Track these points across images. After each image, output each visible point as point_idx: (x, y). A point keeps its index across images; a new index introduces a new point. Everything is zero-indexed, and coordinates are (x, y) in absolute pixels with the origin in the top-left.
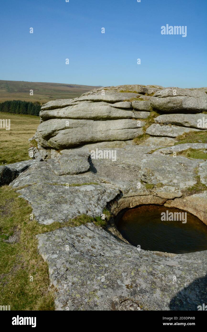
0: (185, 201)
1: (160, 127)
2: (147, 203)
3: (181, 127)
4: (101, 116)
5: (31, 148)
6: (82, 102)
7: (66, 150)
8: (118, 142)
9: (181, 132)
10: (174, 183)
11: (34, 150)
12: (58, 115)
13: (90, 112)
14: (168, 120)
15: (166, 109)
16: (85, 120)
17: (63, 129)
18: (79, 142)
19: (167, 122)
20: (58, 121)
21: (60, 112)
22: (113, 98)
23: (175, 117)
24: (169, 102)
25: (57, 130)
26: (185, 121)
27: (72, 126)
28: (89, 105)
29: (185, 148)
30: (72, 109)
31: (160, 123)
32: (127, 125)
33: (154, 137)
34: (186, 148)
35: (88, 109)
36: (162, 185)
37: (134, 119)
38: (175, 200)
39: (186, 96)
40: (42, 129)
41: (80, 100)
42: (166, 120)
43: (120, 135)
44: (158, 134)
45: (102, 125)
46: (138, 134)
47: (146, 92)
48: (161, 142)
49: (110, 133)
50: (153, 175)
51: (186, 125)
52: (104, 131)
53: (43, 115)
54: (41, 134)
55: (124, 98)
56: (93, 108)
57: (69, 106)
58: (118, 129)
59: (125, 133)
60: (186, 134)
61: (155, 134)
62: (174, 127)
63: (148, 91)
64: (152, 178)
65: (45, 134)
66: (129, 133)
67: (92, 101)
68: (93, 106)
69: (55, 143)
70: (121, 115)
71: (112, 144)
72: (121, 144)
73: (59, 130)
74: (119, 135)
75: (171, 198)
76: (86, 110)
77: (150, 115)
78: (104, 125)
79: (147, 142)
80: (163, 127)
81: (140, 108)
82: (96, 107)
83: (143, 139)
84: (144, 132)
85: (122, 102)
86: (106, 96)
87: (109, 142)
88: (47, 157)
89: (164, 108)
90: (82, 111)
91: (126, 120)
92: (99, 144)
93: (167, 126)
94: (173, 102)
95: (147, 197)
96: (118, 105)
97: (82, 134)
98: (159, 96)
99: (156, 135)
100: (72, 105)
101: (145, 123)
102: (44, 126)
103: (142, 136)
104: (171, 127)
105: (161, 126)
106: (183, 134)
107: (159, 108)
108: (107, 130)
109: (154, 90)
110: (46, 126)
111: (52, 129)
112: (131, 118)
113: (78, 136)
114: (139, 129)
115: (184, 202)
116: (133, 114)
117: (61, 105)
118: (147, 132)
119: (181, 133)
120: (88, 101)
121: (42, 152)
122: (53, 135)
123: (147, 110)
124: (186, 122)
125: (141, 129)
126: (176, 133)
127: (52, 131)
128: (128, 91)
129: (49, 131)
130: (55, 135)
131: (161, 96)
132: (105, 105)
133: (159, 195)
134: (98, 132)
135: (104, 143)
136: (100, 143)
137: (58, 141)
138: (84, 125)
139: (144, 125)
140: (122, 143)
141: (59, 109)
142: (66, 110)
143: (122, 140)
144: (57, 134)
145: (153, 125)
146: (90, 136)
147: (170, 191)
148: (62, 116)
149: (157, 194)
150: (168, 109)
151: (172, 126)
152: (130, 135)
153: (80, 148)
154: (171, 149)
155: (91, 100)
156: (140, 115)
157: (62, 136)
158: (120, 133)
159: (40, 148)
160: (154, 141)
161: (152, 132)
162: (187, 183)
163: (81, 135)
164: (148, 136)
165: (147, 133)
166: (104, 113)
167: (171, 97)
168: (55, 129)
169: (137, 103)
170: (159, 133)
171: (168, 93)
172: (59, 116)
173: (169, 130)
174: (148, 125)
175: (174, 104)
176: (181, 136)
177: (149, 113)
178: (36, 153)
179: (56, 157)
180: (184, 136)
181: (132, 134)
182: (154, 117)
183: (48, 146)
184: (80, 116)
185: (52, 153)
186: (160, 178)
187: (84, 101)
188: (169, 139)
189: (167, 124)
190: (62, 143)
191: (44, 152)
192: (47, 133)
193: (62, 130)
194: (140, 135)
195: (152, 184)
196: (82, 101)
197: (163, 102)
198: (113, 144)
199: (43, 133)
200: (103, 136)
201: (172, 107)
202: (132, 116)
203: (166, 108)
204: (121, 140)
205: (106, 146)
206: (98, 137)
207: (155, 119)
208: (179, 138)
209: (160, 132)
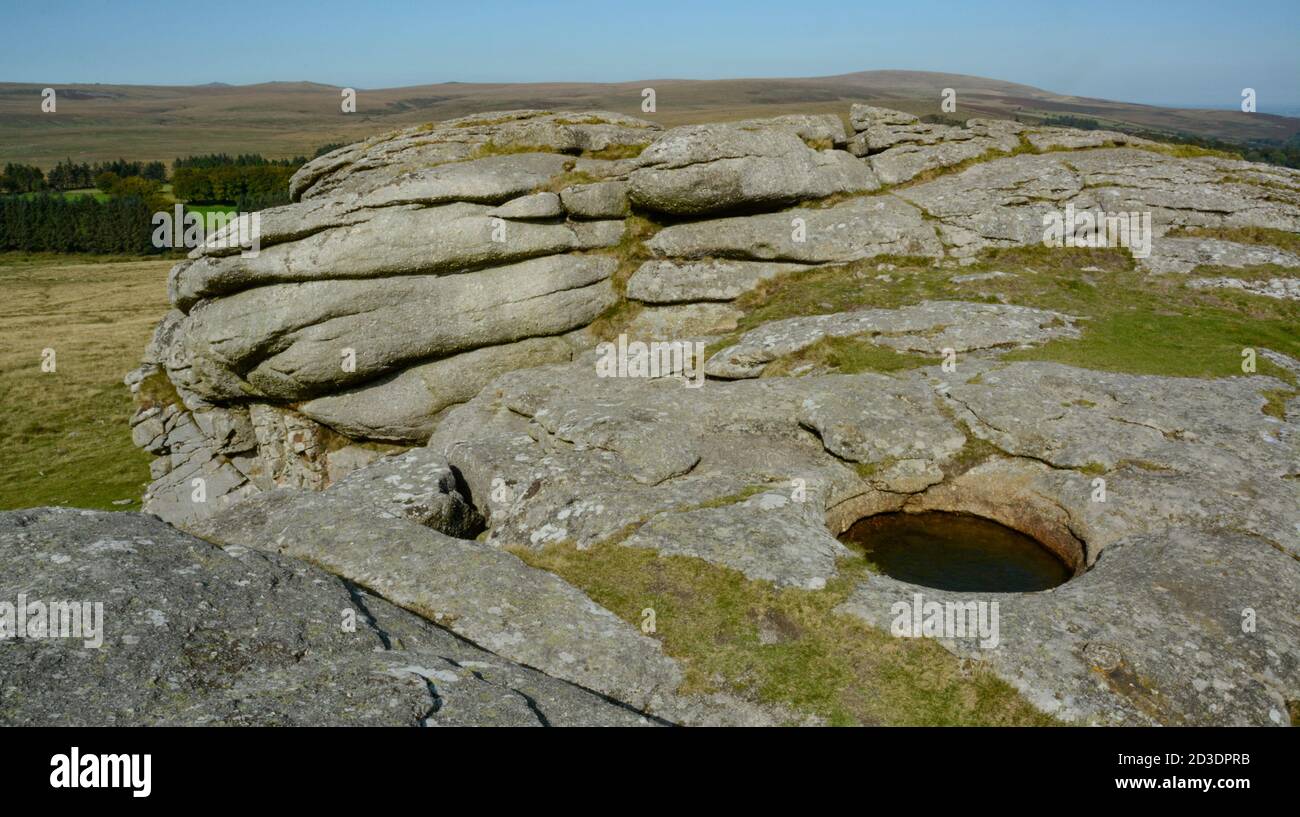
0: (954, 488)
1: (677, 271)
2: (871, 513)
3: (746, 264)
4: (467, 258)
5: (150, 412)
6: (384, 209)
7: (328, 398)
8: (537, 342)
9: (748, 281)
10: (919, 450)
11: (163, 418)
12: (289, 270)
13: (424, 248)
14: (698, 245)
15: (686, 208)
16: (406, 277)
17: (320, 319)
18: (389, 363)
19: (698, 251)
20: (291, 295)
21: (292, 256)
22: (496, 188)
23: (723, 232)
24: (697, 184)
25: (290, 327)
26: (758, 241)
27: (354, 305)
28: (416, 222)
29: (809, 339)
30: (345, 243)
31: (671, 258)
32: (560, 277)
33: (660, 308)
34: (813, 339)
35: (414, 236)
36: (894, 461)
37: (577, 253)
38: (931, 491)
39: (747, 155)
40: (226, 331)
41: (370, 204)
42: (692, 246)
43: (545, 318)
44: (675, 297)
45: (471, 289)
46: (601, 306)
47: (584, 145)
48: (689, 320)
49: (508, 313)
50: (864, 440)
51: (761, 256)
52: (483, 310)
53: (221, 276)
54: (222, 353)
55: (531, 181)
56: (432, 232)
57: (328, 231)
58: (533, 298)
59: (561, 307)
60: (767, 284)
61: (662, 299)
62: (724, 267)
63: (588, 140)
64: (865, 446)
65: (242, 349)
66: (572, 306)
67: (421, 206)
68: (429, 222)
69: (284, 377)
70: (535, 246)
71: (516, 352)
72: (549, 349)
73: (303, 326)
74: (541, 316)
75: (922, 487)
76: (407, 240)
77: (628, 232)
78: (481, 287)
79: (639, 329)
80: (685, 268)
81: (593, 212)
82: (442, 228)
83: (620, 320)
84: (618, 294)
85: (530, 197)
86: (470, 180)
87: (504, 346)
88: (234, 440)
89: (683, 204)
90: (393, 246)
91: (553, 257)
92: (468, 360)
93: (699, 265)
94: (709, 181)
95: (868, 498)
96: (517, 207)
97: (397, 331)
98: (657, 163)
99: (668, 299)
100: (339, 226)
101: (617, 262)
102: (233, 318)
103: (614, 308)
104: (714, 268)
105: (679, 266)
106: (759, 287)
107: (662, 205)
108: (495, 306)
109: (612, 136)
110: (240, 317)
111: (270, 326)
112: (567, 250)
113: (382, 339)
114: (599, 285)
115: (952, 493)
116: (573, 233)
117: (293, 228)
118: (631, 292)
119: (751, 285)
120: (405, 207)
121: (213, 423)
122: (273, 348)
123: (615, 213)
124: (762, 246)
125: (608, 284)
126: (734, 285)
127: (274, 332)
128: (516, 145)
129: (256, 338)
130: (283, 350)
131: (664, 163)
132: (472, 214)
133: (893, 488)
134: (460, 316)
135: (486, 354)
136: (466, 354)
137: (300, 369)
138: (404, 296)
139: (615, 270)
140: (554, 343)
141: (284, 247)
142: (320, 245)
143: (551, 332)
144: (290, 344)
145: (647, 266)
146: (429, 336)
147: (914, 471)
148: (308, 274)
149: (888, 486)
150: (696, 206)
151: (716, 263)
152: (578, 310)
153: (385, 383)
154: (768, 345)
155: (418, 201)
156: (596, 236)
157: (316, 347)
158: (541, 309)
159: (200, 405)
160: (664, 322)
161: (650, 292)
162: (947, 443)
163: (395, 336)
164: (637, 306)
165: (633, 296)
166: (476, 246)
167: (703, 165)
168: (283, 326)
169: (580, 195)
170: (678, 293)
171: (690, 152)
172: (292, 273)
173: (709, 277)
174: (631, 270)
175: (715, 188)
176: (753, 295)
177: (621, 223)
178: (174, 427)
179: (276, 434)
180: (763, 292)
181: (582, 307)
182: (644, 236)
183: (240, 393)
184: (385, 264)
185: (259, 418)
186: (881, 443)
187: (392, 205)
188: (713, 308)
189: (696, 259)
190: (320, 375)
191: (219, 421)
192: (249, 346)
193: (315, 327)
194: (610, 308)
195: (870, 462)
196: (381, 206)
197: (678, 183)
198: (521, 352)
199: (235, 345)
200: (482, 329)
201: (709, 199)
202: (570, 244)
203: (689, 204)
204: (546, 335)
205: (494, 364)
206: (462, 334)
207: (647, 243)
208: (748, 301)
209: (681, 288)
